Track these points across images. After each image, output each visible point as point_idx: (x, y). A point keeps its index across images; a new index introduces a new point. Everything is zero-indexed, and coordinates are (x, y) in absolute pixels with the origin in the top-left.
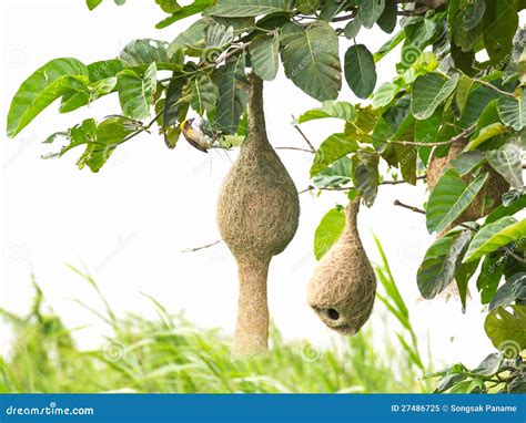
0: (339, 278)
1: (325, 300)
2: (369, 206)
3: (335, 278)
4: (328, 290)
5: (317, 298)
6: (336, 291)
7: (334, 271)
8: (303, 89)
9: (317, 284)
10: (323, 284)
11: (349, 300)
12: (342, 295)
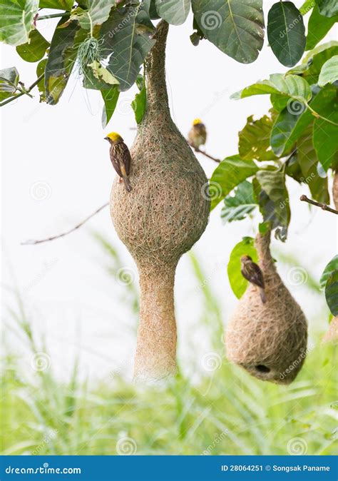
0: (264, 330)
1: (251, 358)
2: (283, 240)
3: (258, 331)
4: (252, 346)
5: (241, 355)
6: (262, 346)
7: (255, 322)
8: (217, 45)
9: (238, 339)
10: (246, 339)
11: (279, 352)
12: (270, 349)
